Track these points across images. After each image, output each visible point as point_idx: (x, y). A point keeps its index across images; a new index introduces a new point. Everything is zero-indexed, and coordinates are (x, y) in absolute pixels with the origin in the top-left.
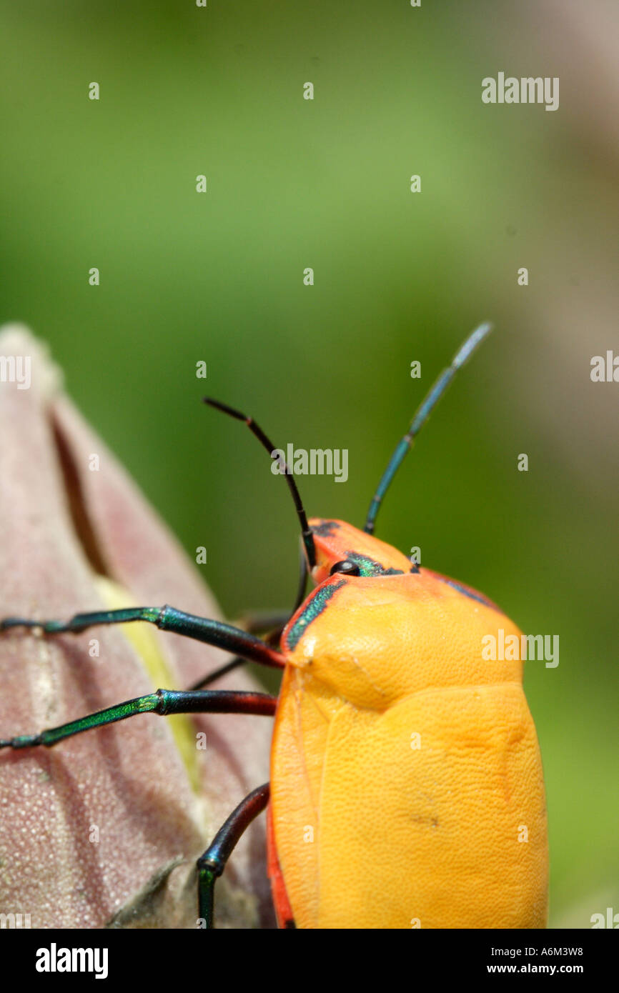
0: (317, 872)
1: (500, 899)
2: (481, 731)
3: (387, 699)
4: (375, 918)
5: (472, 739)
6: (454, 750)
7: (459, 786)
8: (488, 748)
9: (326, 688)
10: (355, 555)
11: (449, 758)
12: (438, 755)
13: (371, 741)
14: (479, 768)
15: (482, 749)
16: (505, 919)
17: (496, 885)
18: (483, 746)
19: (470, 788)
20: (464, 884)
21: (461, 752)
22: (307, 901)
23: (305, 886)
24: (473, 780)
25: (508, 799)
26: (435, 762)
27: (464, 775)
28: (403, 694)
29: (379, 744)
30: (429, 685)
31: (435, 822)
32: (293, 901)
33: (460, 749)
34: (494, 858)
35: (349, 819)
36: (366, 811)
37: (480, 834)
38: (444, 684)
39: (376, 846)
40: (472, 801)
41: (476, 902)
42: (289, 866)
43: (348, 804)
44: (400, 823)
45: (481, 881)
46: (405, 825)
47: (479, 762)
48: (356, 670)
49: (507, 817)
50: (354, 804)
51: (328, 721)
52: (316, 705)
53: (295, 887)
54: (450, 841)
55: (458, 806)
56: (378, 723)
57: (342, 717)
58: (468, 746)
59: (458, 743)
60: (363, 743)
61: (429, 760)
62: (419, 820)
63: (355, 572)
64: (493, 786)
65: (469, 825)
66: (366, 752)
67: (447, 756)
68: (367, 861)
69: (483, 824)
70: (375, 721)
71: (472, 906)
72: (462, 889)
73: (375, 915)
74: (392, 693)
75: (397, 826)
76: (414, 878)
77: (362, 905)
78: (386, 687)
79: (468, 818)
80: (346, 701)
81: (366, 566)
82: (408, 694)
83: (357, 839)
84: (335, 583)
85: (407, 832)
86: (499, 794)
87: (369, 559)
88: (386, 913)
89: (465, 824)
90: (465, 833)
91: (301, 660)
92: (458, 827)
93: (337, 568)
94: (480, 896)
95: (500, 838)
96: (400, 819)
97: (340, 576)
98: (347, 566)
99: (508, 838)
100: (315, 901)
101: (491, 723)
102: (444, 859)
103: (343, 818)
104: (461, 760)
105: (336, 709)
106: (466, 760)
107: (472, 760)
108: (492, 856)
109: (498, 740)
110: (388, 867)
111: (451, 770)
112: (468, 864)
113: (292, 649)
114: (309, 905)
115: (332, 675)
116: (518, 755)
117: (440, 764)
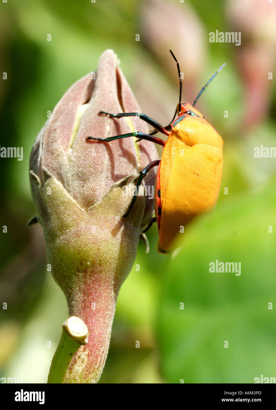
0: (168, 180)
2: (213, 157)
3: (192, 144)
7: (205, 168)
8: (213, 161)
9: (179, 137)
10: (190, 111)
11: (204, 161)
13: (187, 152)
15: (212, 161)
16: (209, 202)
19: (207, 169)
21: (207, 160)
22: (164, 186)
23: (165, 182)
25: (215, 174)
26: (201, 161)
27: (207, 166)
30: (203, 143)
31: (198, 175)
32: (161, 185)
33: (207, 159)
35: (178, 169)
36: (183, 168)
37: (207, 180)
38: (206, 144)
39: (183, 177)
40: (208, 173)
43: (179, 166)
44: (190, 173)
45: (205, 191)
46: (191, 174)
47: (211, 164)
48: (188, 135)
49: (214, 178)
50: (180, 166)
51: (179, 146)
52: (177, 141)
53: (162, 182)
54: (201, 180)
55: (204, 172)
56: (190, 149)
57: (182, 145)
58: (209, 159)
59: (207, 158)
61: (200, 160)
62: (194, 173)
63: (190, 114)
64: (213, 170)
66: (186, 155)
67: (204, 160)
68: (180, 180)
69: (209, 178)
70: (189, 148)
71: (202, 197)
72: (200, 192)
73: (180, 193)
74: (194, 142)
75: (189, 173)
76: (190, 187)
77: (177, 190)
78: (194, 141)
80: (183, 142)
81: (193, 114)
82: (198, 144)
83: (179, 174)
84: (185, 115)
85: (191, 175)
87: (193, 112)
88: (182, 193)
89: (205, 177)
90: (204, 179)
91: (176, 130)
92: (203, 177)
93: (186, 112)
94: (204, 195)
95: (212, 183)
96: (190, 172)
97: (186, 114)
98: (188, 113)
99: (213, 183)
100: (166, 187)
101: (215, 156)
102: (198, 184)
103: (177, 169)
104: (207, 162)
105: (181, 143)
107: (209, 163)
108: (209, 186)
109: (216, 160)
110: (185, 182)
111: (204, 164)
112: (204, 187)
113: (174, 127)
116: (219, 165)
117: (202, 162)
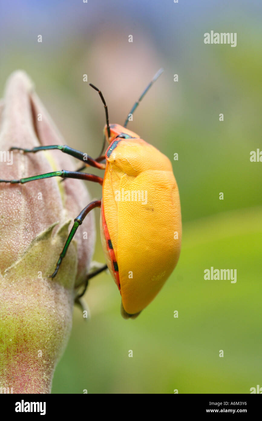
0: (117, 225)
1: (172, 235)
2: (165, 183)
3: (137, 173)
4: (135, 239)
5: (163, 186)
6: (157, 188)
7: (159, 199)
8: (167, 189)
9: (120, 169)
10: (123, 133)
11: (156, 191)
12: (153, 190)
13: (132, 185)
14: (165, 195)
15: (165, 189)
16: (173, 241)
17: (170, 230)
18: (165, 188)
19: (162, 200)
20: (161, 229)
21: (159, 189)
22: (115, 234)
23: (114, 229)
24: (163, 198)
25: (173, 204)
26: (152, 192)
27: (161, 196)
28: (142, 171)
29: (135, 186)
30: (149, 169)
31: (153, 210)
32: (110, 234)
33: (159, 188)
34: (170, 222)
35: (127, 209)
36: (132, 206)
37: (165, 214)
38: (153, 169)
39: (135, 217)
40: (163, 204)
41: (165, 235)
42: (109, 223)
43: (126, 204)
44: (142, 210)
45: (166, 228)
46: (144, 210)
47: (165, 193)
48: (128, 164)
49: (173, 210)
50: (128, 204)
51: (120, 179)
52: (116, 174)
53: (111, 229)
54: (157, 216)
55: (159, 205)
56: (135, 180)
57: (124, 178)
58: (161, 188)
59: (159, 186)
60: (130, 186)
61: (151, 191)
62: (148, 209)
63: (124, 137)
64: (169, 200)
65: (163, 211)
66: (131, 188)
67: (155, 190)
68: (133, 221)
69: (166, 211)
70: (134, 179)
71: (164, 236)
72: (160, 231)
73: (135, 238)
74: (139, 171)
75: (142, 211)
76: (147, 227)
77: (132, 235)
78: (137, 169)
79: (162, 209)
80: (125, 173)
81: (127, 137)
82: (143, 171)
83: (129, 215)
84: (118, 140)
85: (144, 212)
86: (171, 203)
87: (127, 135)
88: (138, 238)
89: (161, 211)
90: (161, 213)
91: (111, 160)
92: (159, 212)
93: (118, 136)
94: (166, 233)
95: (172, 216)
96: (143, 209)
97: (119, 139)
98: (121, 136)
99: (173, 216)
100: (117, 234)
101: (167, 182)
102: (155, 221)
103: (125, 208)
104: (160, 192)
105: (123, 176)
106: (161, 192)
107: (163, 192)
108: (169, 221)
109: (170, 187)
110: (139, 223)
111: (157, 194)
112: (163, 223)
113: (109, 157)
114: (115, 235)
115: (121, 165)
116: (174, 192)
117: (153, 192)
